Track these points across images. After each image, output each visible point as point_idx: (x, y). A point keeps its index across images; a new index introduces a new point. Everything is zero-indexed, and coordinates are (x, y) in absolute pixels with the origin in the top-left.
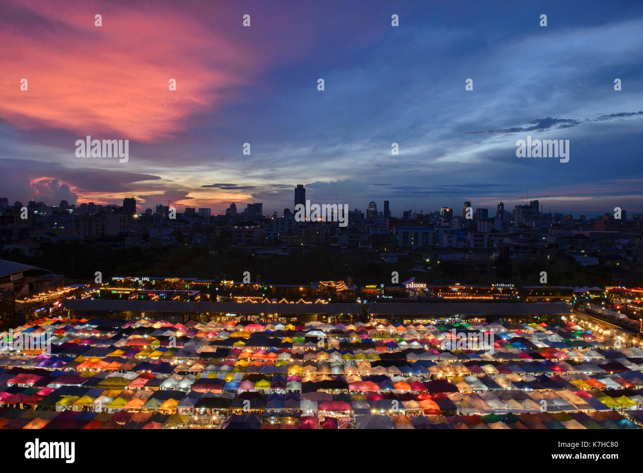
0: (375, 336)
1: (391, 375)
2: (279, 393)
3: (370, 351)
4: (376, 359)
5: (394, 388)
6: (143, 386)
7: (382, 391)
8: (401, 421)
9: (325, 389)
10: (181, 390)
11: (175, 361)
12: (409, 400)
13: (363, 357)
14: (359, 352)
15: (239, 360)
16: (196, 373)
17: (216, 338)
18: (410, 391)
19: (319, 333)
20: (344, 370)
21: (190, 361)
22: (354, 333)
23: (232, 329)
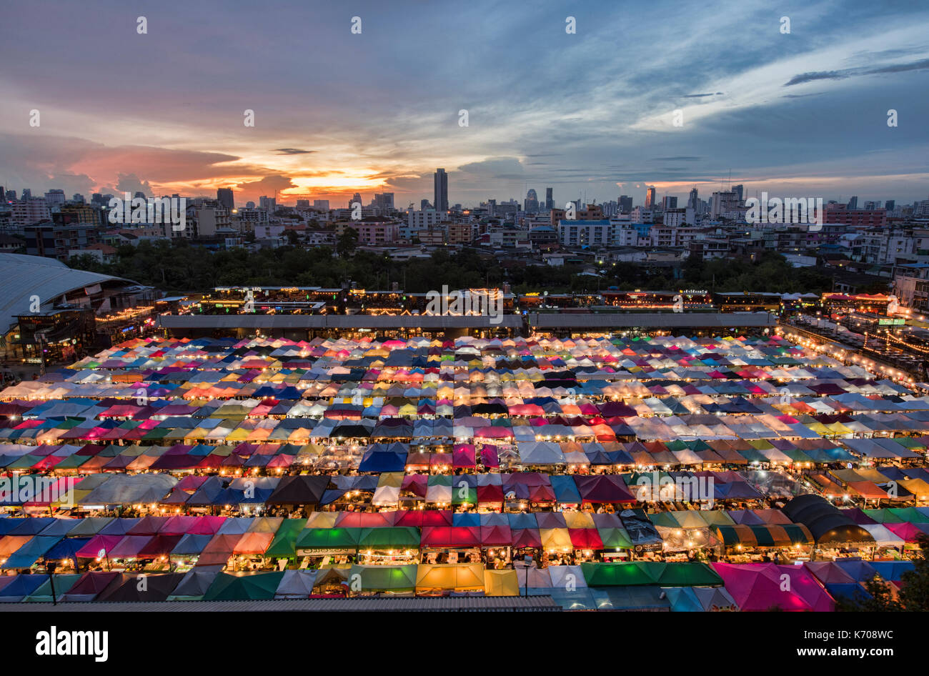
0: (538, 352)
1: (558, 397)
2: (427, 418)
3: (532, 370)
4: (540, 379)
5: (562, 412)
6: (266, 414)
7: (548, 415)
8: (570, 449)
9: (481, 413)
10: (313, 418)
11: (302, 385)
12: (579, 425)
13: (525, 377)
14: (519, 372)
15: (378, 383)
16: (329, 398)
17: (348, 358)
18: (580, 415)
19: (471, 350)
20: (502, 392)
21: (320, 384)
22: (513, 349)
23: (367, 347)
